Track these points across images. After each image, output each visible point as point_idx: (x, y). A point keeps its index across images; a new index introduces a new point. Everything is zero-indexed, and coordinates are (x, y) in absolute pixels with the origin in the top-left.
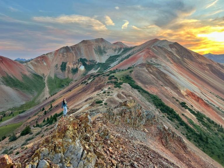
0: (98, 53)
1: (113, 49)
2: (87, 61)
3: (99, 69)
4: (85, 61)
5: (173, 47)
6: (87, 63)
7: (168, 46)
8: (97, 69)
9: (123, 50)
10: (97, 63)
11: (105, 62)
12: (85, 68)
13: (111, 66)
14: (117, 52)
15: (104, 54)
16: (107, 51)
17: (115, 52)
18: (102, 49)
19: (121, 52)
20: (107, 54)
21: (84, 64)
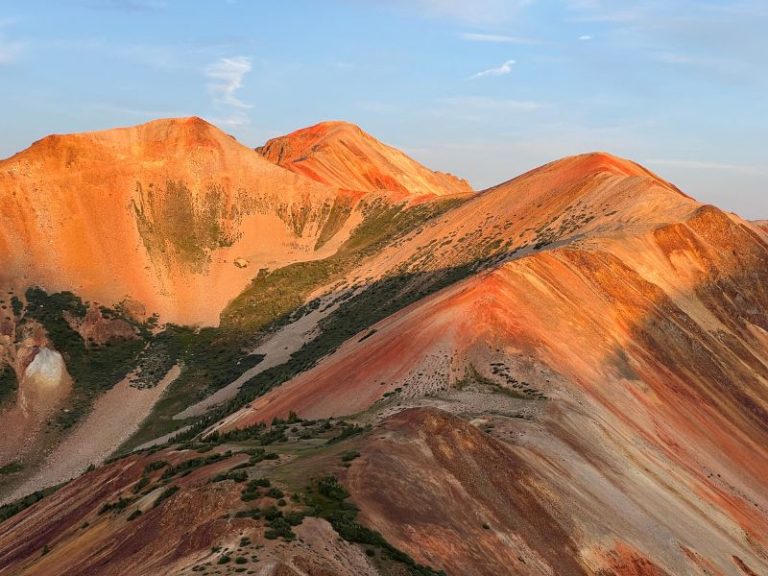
0: (170, 247)
1: (280, 212)
2: (80, 311)
3: (175, 373)
4: (67, 315)
5: (680, 246)
6: (85, 330)
7: (651, 238)
8: (158, 375)
9: (356, 219)
10: (156, 331)
11: (216, 324)
12: (70, 368)
13: (259, 358)
14: (311, 231)
15: (215, 254)
16: (234, 227)
17: (298, 233)
18: (199, 207)
19: (343, 235)
20: (232, 253)
21: (63, 341)
